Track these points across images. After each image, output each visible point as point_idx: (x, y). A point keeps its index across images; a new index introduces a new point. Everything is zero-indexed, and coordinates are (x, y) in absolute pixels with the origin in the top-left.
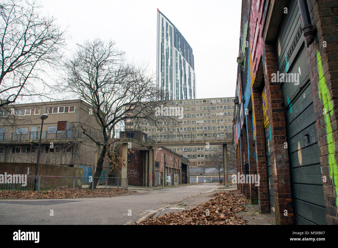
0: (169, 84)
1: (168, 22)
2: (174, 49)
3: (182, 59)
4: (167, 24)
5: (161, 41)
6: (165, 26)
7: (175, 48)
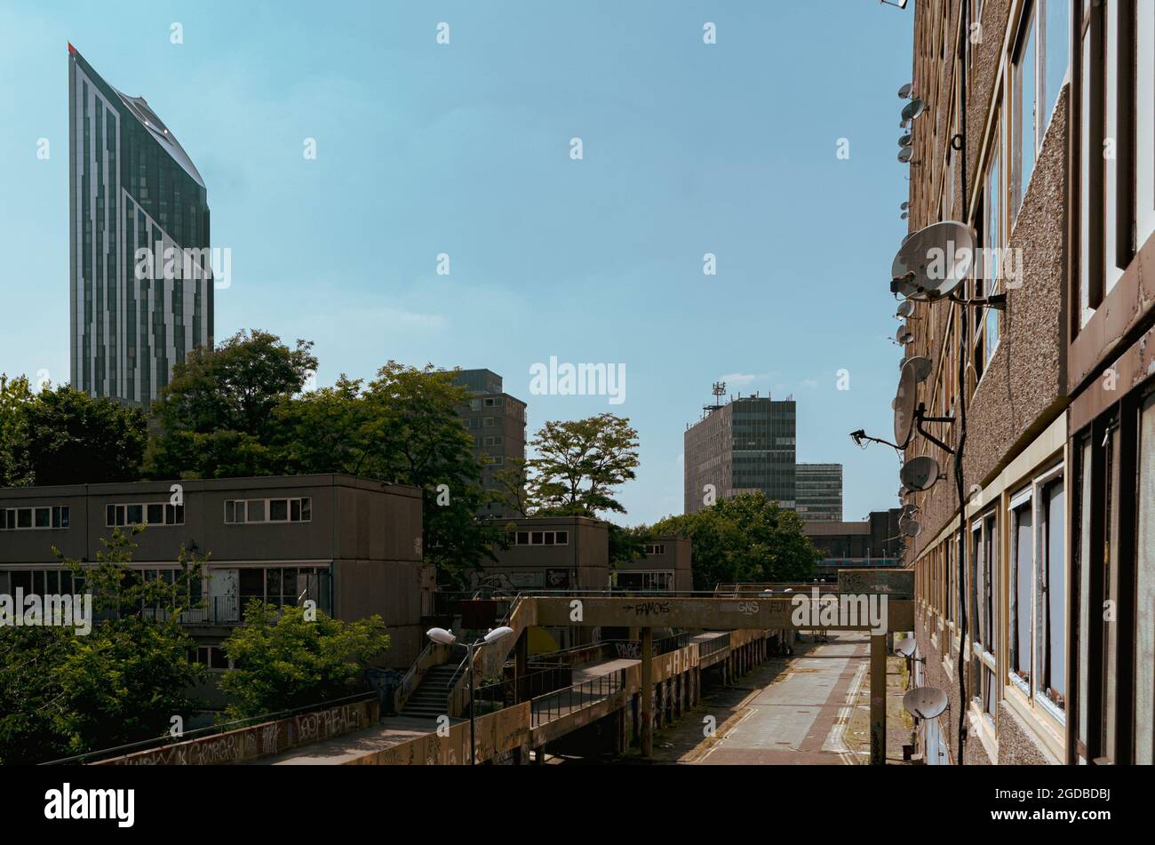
0: (106, 315)
1: (102, 97)
2: (123, 194)
3: (149, 229)
4: (98, 104)
5: (80, 172)
6: (91, 113)
7: (125, 192)
